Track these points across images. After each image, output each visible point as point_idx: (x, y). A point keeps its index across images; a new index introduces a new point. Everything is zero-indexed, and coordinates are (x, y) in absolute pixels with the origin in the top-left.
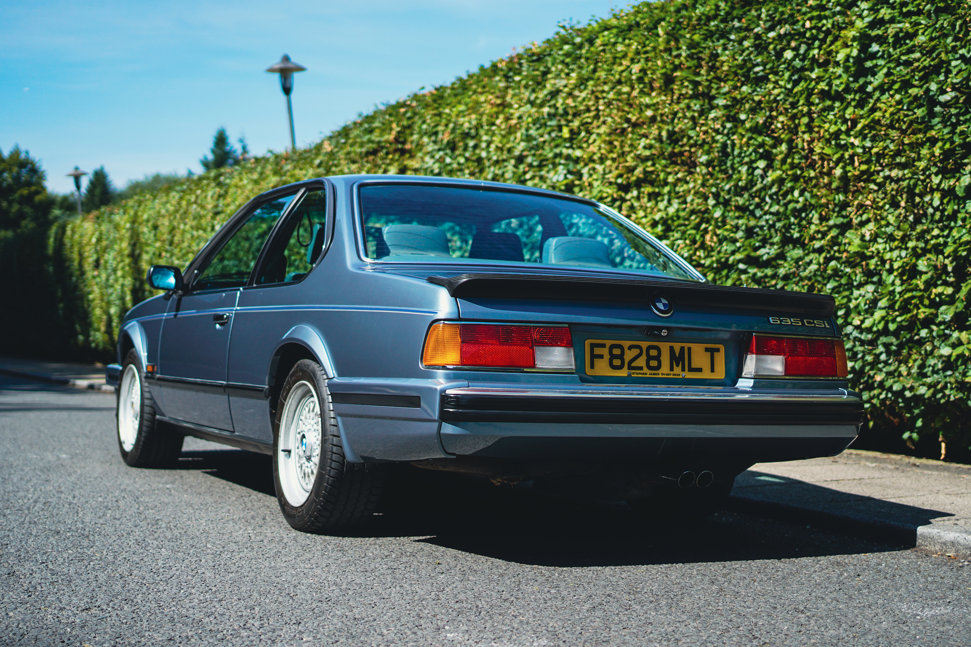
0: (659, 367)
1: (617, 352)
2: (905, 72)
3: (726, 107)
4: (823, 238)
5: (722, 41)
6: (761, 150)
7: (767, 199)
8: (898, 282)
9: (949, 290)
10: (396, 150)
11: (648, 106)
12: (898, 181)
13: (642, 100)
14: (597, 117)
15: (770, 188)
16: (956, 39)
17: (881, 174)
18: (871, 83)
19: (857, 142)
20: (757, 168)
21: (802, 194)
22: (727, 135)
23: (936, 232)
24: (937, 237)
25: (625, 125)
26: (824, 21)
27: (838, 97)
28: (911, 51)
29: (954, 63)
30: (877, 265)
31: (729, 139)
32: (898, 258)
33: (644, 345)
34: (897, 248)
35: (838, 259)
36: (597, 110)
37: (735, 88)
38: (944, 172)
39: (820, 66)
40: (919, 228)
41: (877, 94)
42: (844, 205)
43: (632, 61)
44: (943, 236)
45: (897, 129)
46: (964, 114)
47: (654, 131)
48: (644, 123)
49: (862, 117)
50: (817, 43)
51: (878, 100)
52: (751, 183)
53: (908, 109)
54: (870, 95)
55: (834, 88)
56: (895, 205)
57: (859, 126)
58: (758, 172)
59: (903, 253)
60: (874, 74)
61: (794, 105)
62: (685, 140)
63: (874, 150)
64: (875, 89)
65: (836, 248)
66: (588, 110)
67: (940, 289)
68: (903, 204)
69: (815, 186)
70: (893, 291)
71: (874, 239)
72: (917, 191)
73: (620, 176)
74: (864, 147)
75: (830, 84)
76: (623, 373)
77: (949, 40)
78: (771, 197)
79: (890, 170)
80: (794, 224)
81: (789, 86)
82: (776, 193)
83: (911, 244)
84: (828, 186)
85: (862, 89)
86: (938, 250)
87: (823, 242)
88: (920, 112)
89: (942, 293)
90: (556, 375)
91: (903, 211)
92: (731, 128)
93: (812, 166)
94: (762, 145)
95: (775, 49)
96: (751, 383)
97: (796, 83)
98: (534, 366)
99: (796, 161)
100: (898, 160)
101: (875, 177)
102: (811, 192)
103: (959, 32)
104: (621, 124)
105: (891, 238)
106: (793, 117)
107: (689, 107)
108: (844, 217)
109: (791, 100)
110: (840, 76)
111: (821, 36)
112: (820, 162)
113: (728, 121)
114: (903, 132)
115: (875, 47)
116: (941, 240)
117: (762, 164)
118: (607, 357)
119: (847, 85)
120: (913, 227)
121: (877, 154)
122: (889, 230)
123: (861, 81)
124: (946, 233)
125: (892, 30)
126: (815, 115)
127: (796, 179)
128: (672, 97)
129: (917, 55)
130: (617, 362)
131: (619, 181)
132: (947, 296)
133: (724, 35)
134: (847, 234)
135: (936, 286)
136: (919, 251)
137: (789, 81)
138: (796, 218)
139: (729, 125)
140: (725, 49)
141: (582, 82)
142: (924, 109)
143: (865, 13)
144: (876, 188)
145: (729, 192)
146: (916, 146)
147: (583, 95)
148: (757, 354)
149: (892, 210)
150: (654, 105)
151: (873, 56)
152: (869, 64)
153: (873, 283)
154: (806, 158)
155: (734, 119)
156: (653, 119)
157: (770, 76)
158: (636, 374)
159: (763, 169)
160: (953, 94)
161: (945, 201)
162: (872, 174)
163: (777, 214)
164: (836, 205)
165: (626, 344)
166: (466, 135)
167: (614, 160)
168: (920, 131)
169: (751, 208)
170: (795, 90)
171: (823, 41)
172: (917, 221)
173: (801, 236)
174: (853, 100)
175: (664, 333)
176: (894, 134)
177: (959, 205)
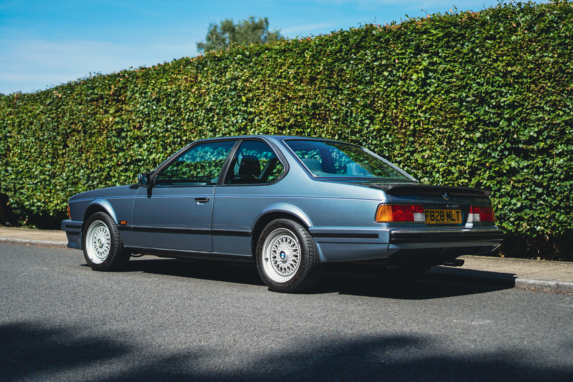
0: (443, 220)
1: (432, 214)
2: (447, 86)
3: (348, 94)
4: (401, 156)
5: (346, 64)
6: (368, 115)
7: (370, 138)
8: (441, 177)
9: (466, 181)
10: (113, 100)
11: (300, 90)
12: (443, 133)
13: (296, 87)
14: (264, 93)
15: (372, 133)
16: (475, 75)
17: (434, 130)
18: (429, 90)
19: (422, 115)
20: (366, 123)
21: (390, 136)
22: (348, 107)
23: (461, 156)
24: (461, 158)
25: (284, 98)
26: (404, 60)
27: (413, 94)
28: (451, 77)
29: (474, 85)
30: (430, 169)
31: (349, 109)
32: (442, 166)
33: (440, 211)
34: (441, 162)
35: (409, 166)
36: (265, 89)
37: (354, 86)
38: (467, 131)
39: (402, 80)
40: (453, 154)
41: (432, 95)
42: (413, 142)
43: (288, 67)
44: (464, 158)
45: (444, 111)
46: (477, 107)
47: (304, 102)
48: (296, 98)
49: (424, 104)
50: (401, 70)
51: (433, 97)
52: (361, 130)
53: (449, 103)
54: (428, 95)
55: (410, 90)
56: (440, 143)
57: (424, 108)
58: (366, 125)
59: (444, 164)
60: (430, 86)
61: (387, 96)
62: (323, 108)
63: (432, 119)
64: (431, 92)
65: (408, 161)
66: (258, 89)
67: (462, 180)
68: (445, 143)
69: (397, 133)
70: (439, 181)
71: (430, 158)
72: (453, 138)
73: (280, 122)
74: (425, 118)
75: (408, 88)
76: (434, 222)
77: (471, 75)
78: (372, 137)
79: (439, 128)
80: (385, 150)
81: (385, 88)
82: (375, 135)
83: (448, 161)
84: (404, 134)
85: (425, 92)
86: (462, 164)
87: (401, 158)
88: (456, 104)
89: (464, 182)
90: (419, 224)
91: (444, 146)
92: (351, 104)
93: (396, 124)
94: (368, 113)
95: (377, 70)
96: (472, 225)
97: (389, 86)
98: (413, 221)
99: (388, 121)
100: (443, 124)
101: (431, 131)
102: (395, 135)
103: (477, 72)
104: (282, 97)
105: (438, 157)
106: (387, 102)
107: (326, 92)
108: (412, 147)
109: (385, 94)
110: (413, 85)
111: (403, 67)
112: (400, 123)
113: (349, 101)
114: (447, 112)
115: (431, 74)
116: (463, 159)
117: (367, 122)
118: (430, 216)
119: (418, 90)
120: (449, 153)
121: (433, 121)
122: (438, 154)
123: (425, 89)
124: (466, 156)
125: (441, 67)
126: (399, 102)
127: (388, 129)
128: (315, 87)
129: (454, 80)
130: (432, 218)
131: (279, 125)
132: (466, 183)
133: (347, 61)
134: (415, 155)
135: (461, 179)
136: (452, 164)
137: (385, 85)
138: (386, 147)
139: (350, 103)
140: (348, 67)
141: (254, 75)
142: (458, 103)
143: (426, 58)
144: (431, 136)
145: (348, 134)
146: (454, 118)
147: (255, 81)
148: (473, 213)
149: (438, 145)
150: (303, 90)
151: (430, 78)
152: (428, 81)
153: (427, 177)
154: (393, 120)
155: (353, 100)
156: (303, 97)
157: (375, 82)
158: (438, 222)
159: (368, 124)
160: (473, 98)
161: (467, 143)
162: (430, 129)
163: (375, 144)
164: (409, 142)
165: (435, 210)
166: (169, 95)
167: (275, 114)
168: (456, 113)
169: (361, 141)
170: (388, 89)
171: (404, 69)
172: (451, 151)
173: (389, 155)
174: (421, 96)
175: (447, 206)
176: (442, 113)
177: (473, 145)
